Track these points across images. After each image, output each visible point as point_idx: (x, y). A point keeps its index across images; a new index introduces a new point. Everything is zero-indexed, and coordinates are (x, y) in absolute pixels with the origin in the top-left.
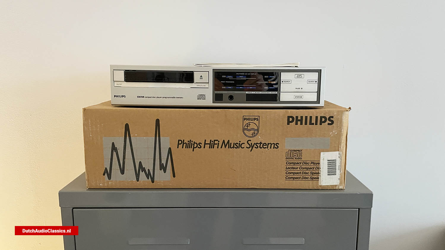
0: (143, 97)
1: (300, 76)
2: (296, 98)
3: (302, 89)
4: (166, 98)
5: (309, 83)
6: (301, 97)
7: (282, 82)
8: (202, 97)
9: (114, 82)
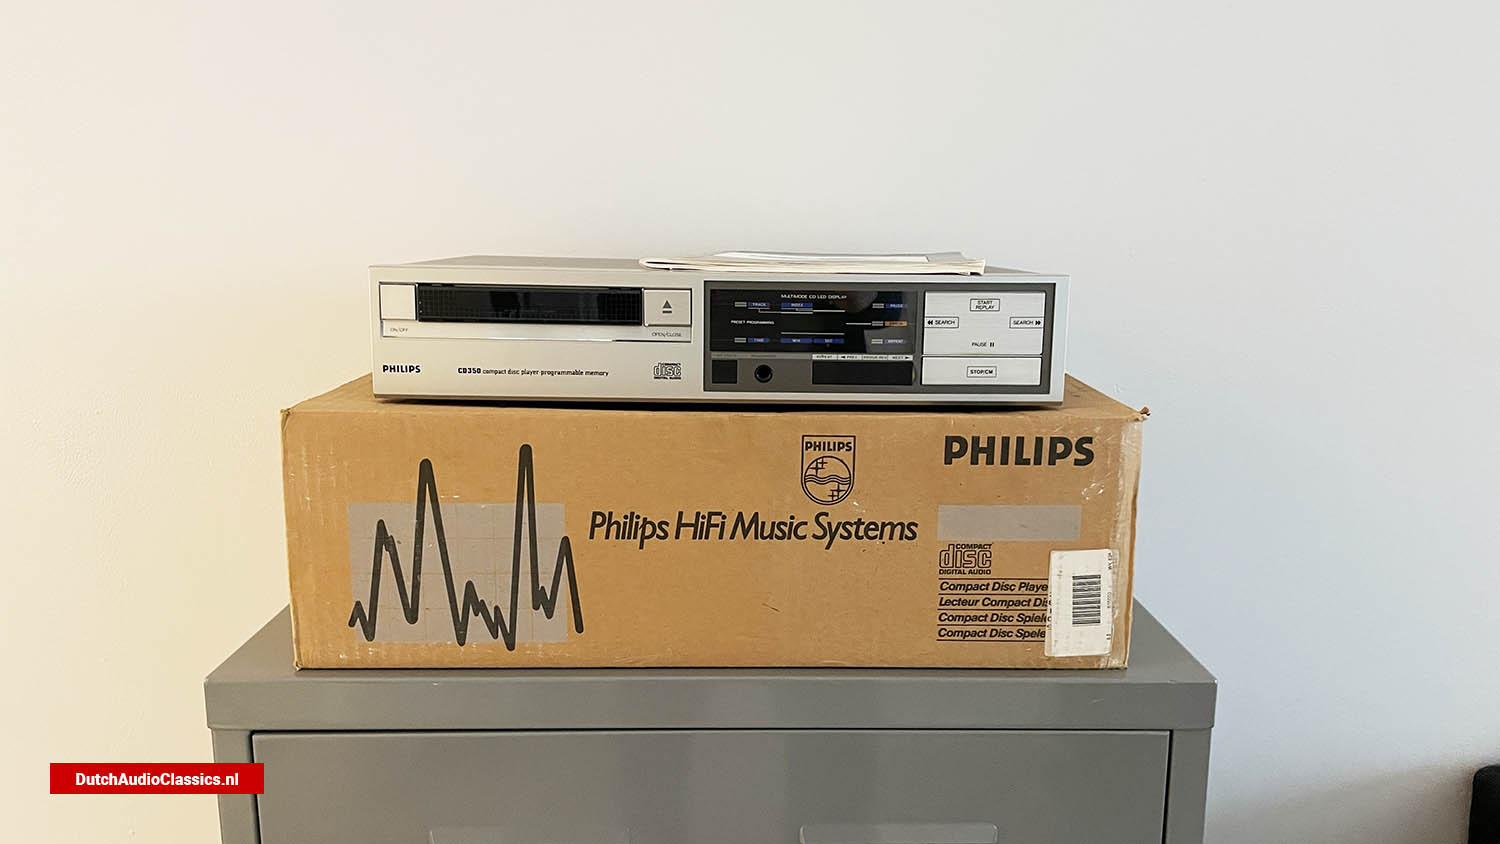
0: (479, 371)
1: (988, 306)
2: (974, 375)
3: (992, 345)
4: (551, 373)
5: (1016, 326)
6: (991, 372)
7: (929, 322)
8: (668, 371)
9: (382, 322)
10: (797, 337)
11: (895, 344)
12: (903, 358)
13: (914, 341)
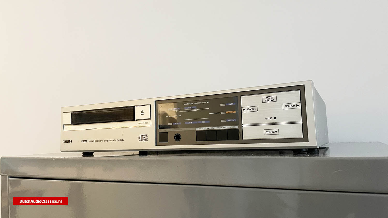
0: (87, 141)
1: (271, 100)
2: (267, 134)
3: (275, 118)
4: (107, 141)
5: (286, 108)
6: (276, 132)
7: (244, 110)
8: (143, 138)
9: (64, 126)
10: (191, 121)
11: (231, 121)
12: (233, 127)
13: (238, 119)
